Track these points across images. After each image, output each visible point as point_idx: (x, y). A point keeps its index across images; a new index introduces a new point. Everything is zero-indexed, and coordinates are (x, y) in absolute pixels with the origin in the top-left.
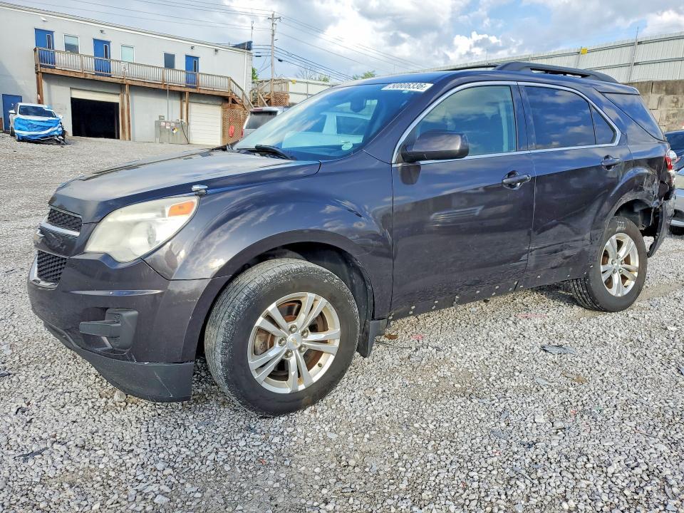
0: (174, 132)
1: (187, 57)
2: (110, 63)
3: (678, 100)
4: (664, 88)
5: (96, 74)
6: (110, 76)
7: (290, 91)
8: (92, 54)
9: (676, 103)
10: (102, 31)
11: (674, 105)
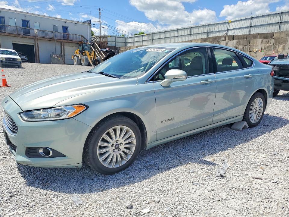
0: (59, 59)
1: (63, 27)
2: (29, 30)
3: (269, 41)
4: (263, 36)
5: (24, 35)
6: (30, 35)
7: (108, 40)
8: (21, 26)
9: (268, 42)
10: (25, 16)
11: (267, 43)
